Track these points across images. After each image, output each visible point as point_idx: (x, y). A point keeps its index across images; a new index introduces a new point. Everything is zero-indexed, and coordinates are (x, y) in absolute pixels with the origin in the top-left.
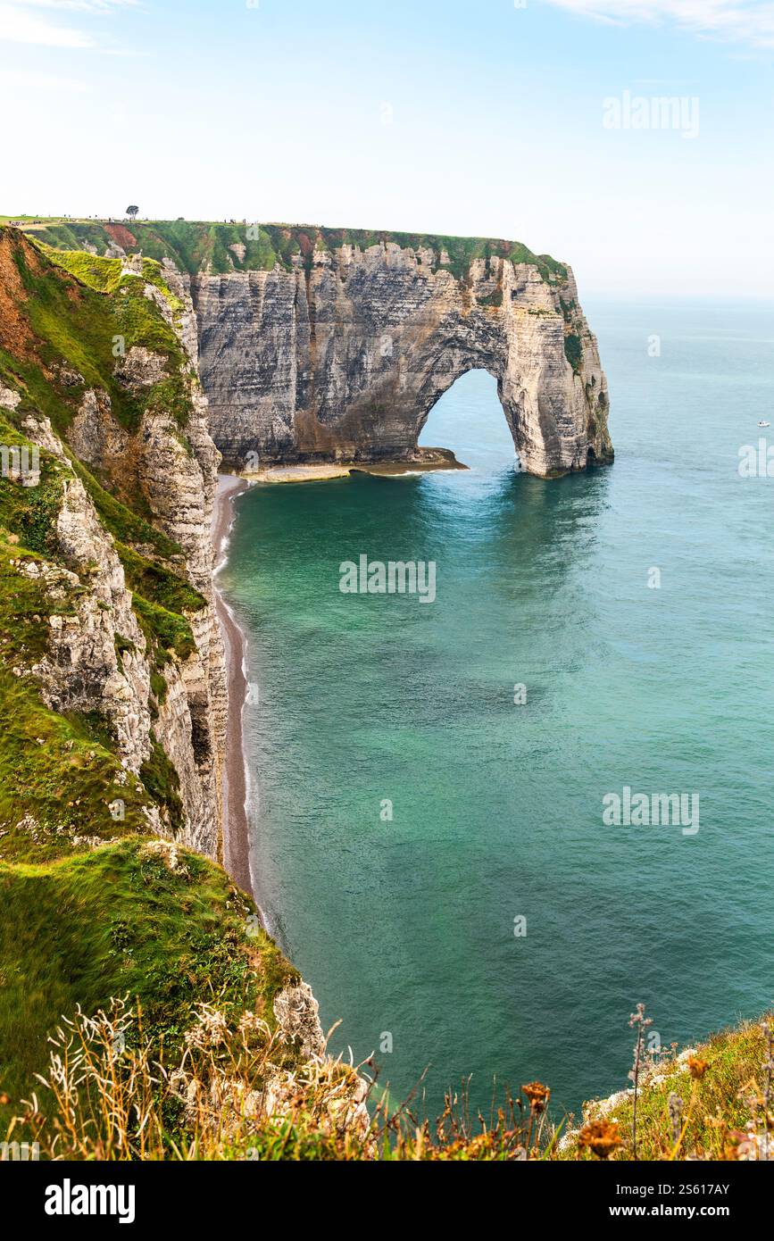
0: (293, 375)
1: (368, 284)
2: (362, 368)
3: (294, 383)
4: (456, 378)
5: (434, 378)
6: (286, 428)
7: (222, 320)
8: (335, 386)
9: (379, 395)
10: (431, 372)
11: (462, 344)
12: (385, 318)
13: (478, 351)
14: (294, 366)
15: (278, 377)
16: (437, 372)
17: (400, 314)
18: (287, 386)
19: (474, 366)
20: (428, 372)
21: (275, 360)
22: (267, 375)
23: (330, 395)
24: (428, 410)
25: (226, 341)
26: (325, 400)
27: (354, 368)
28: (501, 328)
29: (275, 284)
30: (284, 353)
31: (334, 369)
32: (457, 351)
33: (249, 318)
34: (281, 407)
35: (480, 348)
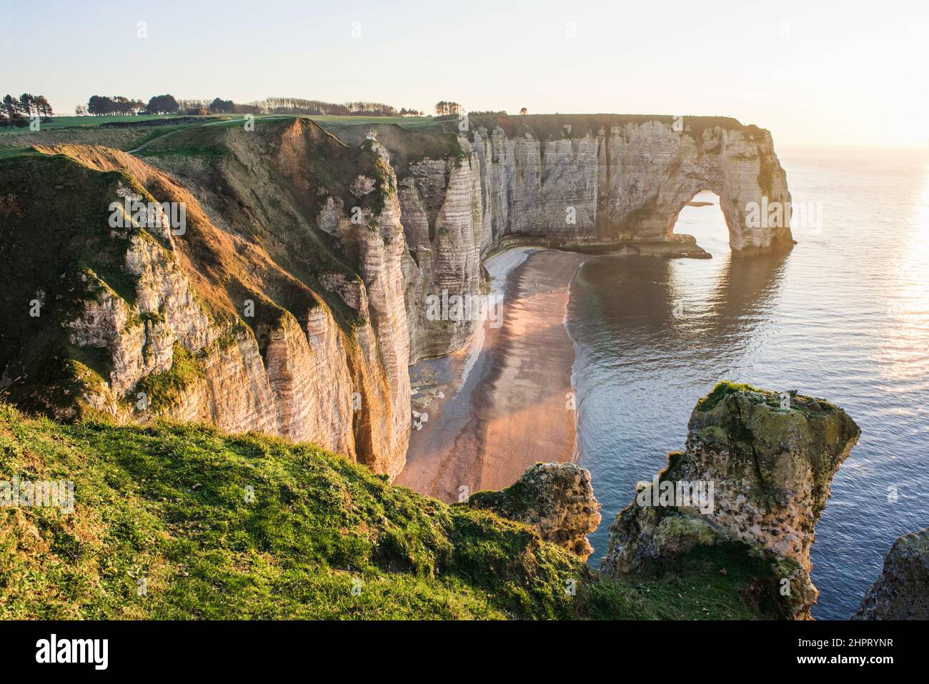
0: (595, 193)
1: (642, 144)
2: (637, 190)
3: (596, 197)
4: (693, 196)
5: (680, 195)
6: (590, 222)
7: (556, 165)
8: (621, 199)
9: (646, 205)
10: (679, 191)
11: (696, 176)
12: (651, 162)
13: (707, 180)
14: (596, 188)
15: (586, 195)
16: (682, 192)
17: (660, 160)
18: (592, 199)
19: (704, 189)
20: (676, 192)
21: (586, 186)
22: (579, 193)
23: (618, 204)
24: (676, 214)
25: (558, 175)
26: (615, 207)
27: (632, 189)
28: (719, 167)
29: (586, 145)
30: (590, 182)
31: (620, 190)
32: (693, 180)
33: (571, 163)
34: (588, 211)
35: (707, 178)
